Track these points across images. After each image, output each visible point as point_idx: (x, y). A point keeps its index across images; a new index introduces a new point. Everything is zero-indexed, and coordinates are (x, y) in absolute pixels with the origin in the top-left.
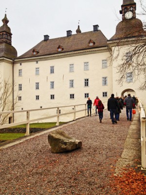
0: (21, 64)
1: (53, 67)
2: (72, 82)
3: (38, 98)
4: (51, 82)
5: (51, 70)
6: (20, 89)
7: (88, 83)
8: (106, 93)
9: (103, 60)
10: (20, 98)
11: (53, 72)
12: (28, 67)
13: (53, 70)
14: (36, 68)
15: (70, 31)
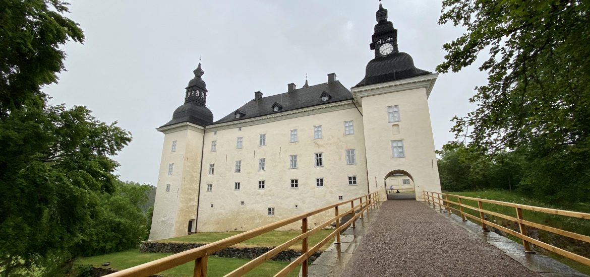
0: (216, 133)
1: (264, 135)
2: (294, 159)
3: (238, 186)
4: (261, 160)
5: (261, 140)
6: (212, 171)
7: (321, 160)
8: (354, 178)
9: (346, 122)
10: (210, 187)
11: (264, 143)
12: (226, 137)
13: (264, 140)
14: (238, 138)
15: (293, 84)
